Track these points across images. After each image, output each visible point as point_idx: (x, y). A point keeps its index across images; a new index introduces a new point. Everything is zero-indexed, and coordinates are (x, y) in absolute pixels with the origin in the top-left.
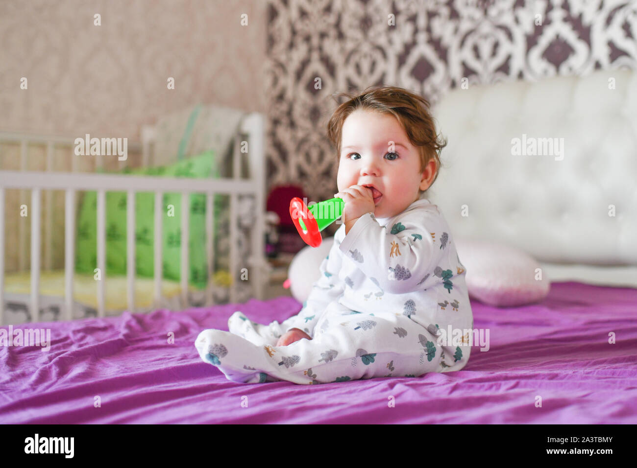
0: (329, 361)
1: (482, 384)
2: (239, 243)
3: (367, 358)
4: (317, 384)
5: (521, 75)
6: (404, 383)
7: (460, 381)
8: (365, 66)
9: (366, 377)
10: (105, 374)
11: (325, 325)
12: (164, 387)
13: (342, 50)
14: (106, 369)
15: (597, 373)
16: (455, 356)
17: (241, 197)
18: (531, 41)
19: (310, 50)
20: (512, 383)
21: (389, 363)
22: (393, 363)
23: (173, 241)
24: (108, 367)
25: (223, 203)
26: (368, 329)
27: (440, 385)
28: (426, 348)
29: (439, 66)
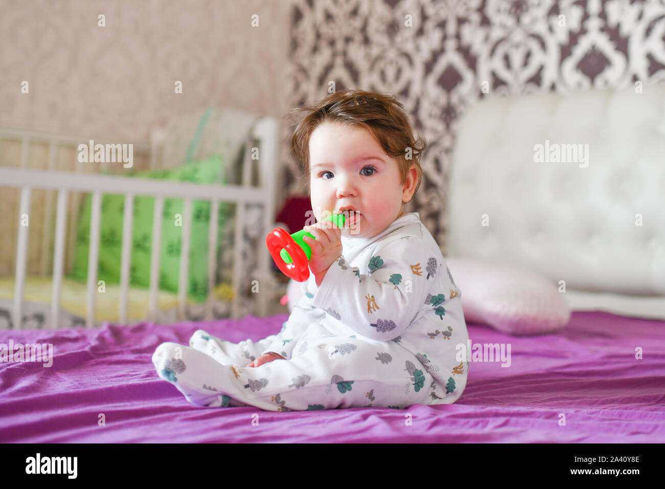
0: (301, 387)
1: (467, 420)
2: (245, 255)
3: (344, 385)
4: (287, 411)
5: (553, 87)
6: (380, 415)
7: (443, 415)
8: (391, 73)
9: (343, 407)
10: (54, 390)
11: (303, 349)
12: (112, 407)
13: (367, 56)
14: (57, 383)
15: (603, 413)
16: (447, 388)
17: (248, 206)
18: (565, 52)
19: (334, 55)
20: (502, 420)
21: (369, 392)
22: (374, 392)
23: (173, 250)
24: (61, 381)
25: (229, 211)
26: (346, 354)
27: (422, 419)
28: (413, 376)
29: (468, 75)
